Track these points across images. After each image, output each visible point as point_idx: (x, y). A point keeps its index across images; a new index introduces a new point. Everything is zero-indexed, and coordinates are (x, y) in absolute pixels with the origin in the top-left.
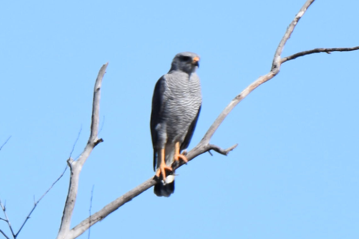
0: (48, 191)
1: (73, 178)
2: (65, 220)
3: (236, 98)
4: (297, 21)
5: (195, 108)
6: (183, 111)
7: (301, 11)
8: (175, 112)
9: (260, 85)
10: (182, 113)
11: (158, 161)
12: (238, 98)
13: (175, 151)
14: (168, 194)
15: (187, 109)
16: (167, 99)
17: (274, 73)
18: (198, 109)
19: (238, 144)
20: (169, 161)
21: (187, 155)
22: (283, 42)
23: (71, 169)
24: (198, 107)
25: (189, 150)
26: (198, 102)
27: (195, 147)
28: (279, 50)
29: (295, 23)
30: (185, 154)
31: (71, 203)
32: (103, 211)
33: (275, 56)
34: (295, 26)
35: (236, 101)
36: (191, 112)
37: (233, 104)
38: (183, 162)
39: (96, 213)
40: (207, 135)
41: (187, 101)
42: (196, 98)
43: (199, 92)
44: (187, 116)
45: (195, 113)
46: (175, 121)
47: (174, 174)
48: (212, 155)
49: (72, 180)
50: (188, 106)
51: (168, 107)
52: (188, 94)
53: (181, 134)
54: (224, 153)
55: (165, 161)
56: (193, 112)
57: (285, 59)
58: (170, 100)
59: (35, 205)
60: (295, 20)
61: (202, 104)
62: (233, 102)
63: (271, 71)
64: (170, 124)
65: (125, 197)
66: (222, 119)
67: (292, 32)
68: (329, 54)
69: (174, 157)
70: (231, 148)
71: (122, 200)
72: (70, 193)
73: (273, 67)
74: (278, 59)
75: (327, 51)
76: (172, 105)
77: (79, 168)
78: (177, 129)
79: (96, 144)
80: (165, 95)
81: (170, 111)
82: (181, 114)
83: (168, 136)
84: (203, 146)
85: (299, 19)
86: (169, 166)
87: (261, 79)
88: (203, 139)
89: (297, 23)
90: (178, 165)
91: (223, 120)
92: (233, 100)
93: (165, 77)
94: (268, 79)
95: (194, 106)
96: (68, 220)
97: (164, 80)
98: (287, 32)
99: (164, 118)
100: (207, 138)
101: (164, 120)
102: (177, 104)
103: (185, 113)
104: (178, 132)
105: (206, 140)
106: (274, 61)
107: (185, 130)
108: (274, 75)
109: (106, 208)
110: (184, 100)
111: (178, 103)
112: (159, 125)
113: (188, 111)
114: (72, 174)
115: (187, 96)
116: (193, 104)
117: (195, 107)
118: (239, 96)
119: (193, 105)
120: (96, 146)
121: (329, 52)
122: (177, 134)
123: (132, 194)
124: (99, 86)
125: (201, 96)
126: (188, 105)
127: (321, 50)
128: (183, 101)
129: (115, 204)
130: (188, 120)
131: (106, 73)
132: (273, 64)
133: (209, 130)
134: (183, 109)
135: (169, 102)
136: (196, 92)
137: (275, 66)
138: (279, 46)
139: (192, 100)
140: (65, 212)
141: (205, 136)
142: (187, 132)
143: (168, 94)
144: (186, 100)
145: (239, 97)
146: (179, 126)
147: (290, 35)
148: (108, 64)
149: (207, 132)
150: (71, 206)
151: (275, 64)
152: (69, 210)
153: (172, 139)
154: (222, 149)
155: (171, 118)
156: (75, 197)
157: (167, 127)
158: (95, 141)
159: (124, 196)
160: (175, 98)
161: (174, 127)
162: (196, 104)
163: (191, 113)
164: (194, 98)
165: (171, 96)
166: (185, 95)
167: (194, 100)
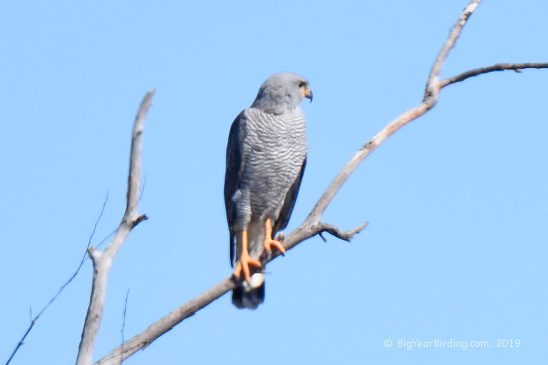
0: (53, 300)
1: (98, 279)
2: (84, 349)
3: (365, 146)
4: (466, 20)
5: (296, 164)
6: (277, 169)
7: (472, 2)
8: (264, 170)
9: (404, 124)
10: (274, 172)
11: (237, 251)
12: (368, 146)
13: (265, 235)
14: (254, 306)
15: (284, 165)
16: (250, 150)
17: (427, 104)
18: (301, 164)
19: (367, 223)
20: (256, 251)
21: (284, 241)
22: (444, 53)
23: (94, 265)
24: (301, 161)
25: (288, 233)
26: (300, 153)
27: (296, 227)
28: (437, 67)
29: (463, 23)
30: (280, 239)
31: (94, 320)
32: (147, 332)
33: (430, 77)
34: (462, 26)
35: (366, 150)
36: (288, 170)
37: (360, 156)
38: (278, 253)
39: (137, 336)
40: (317, 208)
41: (283, 152)
42: (297, 147)
43: (303, 138)
44: (282, 176)
45: (296, 171)
46: (264, 185)
47: (264, 271)
48: (325, 240)
49: (96, 282)
50: (284, 160)
51: (252, 163)
52: (285, 141)
53: (273, 206)
54: (346, 238)
55: (249, 250)
56: (293, 171)
57: (447, 81)
58: (255, 152)
59: (33, 323)
60: (463, 17)
61: (308, 156)
62: (360, 153)
63: (424, 101)
64: (255, 191)
65: (184, 310)
66: (341, 181)
67: (457, 37)
68: (518, 73)
69: (263, 245)
70: (356, 229)
71: (179, 315)
72: (93, 303)
73: (427, 95)
74: (435, 82)
75: (514, 68)
76: (259, 159)
77: (106, 264)
78: (267, 198)
79: (135, 223)
80: (246, 143)
81: (255, 169)
82: (274, 174)
83: (252, 209)
84: (311, 226)
85: (468, 15)
86: (255, 259)
87: (407, 115)
88: (310, 214)
89: (466, 23)
90: (269, 257)
91: (344, 182)
92: (360, 150)
93: (246, 114)
94: (418, 116)
95: (294, 160)
96: (89, 348)
97: (245, 118)
98: (449, 38)
99: (246, 181)
100: (316, 213)
101: (246, 183)
102: (265, 158)
103: (279, 172)
104: (269, 204)
105: (315, 215)
106: (427, 85)
107: (279, 199)
108: (428, 109)
109: (153, 328)
110: (277, 150)
111: (269, 157)
112: (238, 193)
113: (283, 169)
114: (96, 272)
115: (283, 143)
116: (292, 157)
117: (295, 162)
118: (371, 143)
119: (292, 159)
120: (136, 227)
121: (519, 70)
122: (267, 207)
123: (195, 305)
124: (141, 127)
125: (306, 144)
126: (284, 158)
127: (506, 66)
128: (276, 153)
129: (167, 322)
130: (284, 183)
131: (151, 105)
132: (426, 90)
133: (321, 200)
134: (276, 166)
135: (253, 155)
136: (298, 136)
137: (429, 94)
138: (437, 60)
139: (291, 151)
140: (85, 335)
141: (314, 210)
142: (283, 202)
143: (251, 142)
144: (281, 150)
145: (370, 145)
146: (269, 193)
147: (455, 42)
148: (155, 91)
149: (317, 203)
150: (95, 326)
151: (429, 90)
152: (90, 332)
153: (260, 214)
154: (342, 231)
155: (259, 181)
156: (102, 310)
157: (251, 196)
158: (134, 218)
159: (182, 309)
160: (264, 148)
161: (262, 195)
162: (297, 156)
163: (289, 172)
164: (293, 148)
165: (257, 145)
166: (280, 142)
167: (294, 150)
